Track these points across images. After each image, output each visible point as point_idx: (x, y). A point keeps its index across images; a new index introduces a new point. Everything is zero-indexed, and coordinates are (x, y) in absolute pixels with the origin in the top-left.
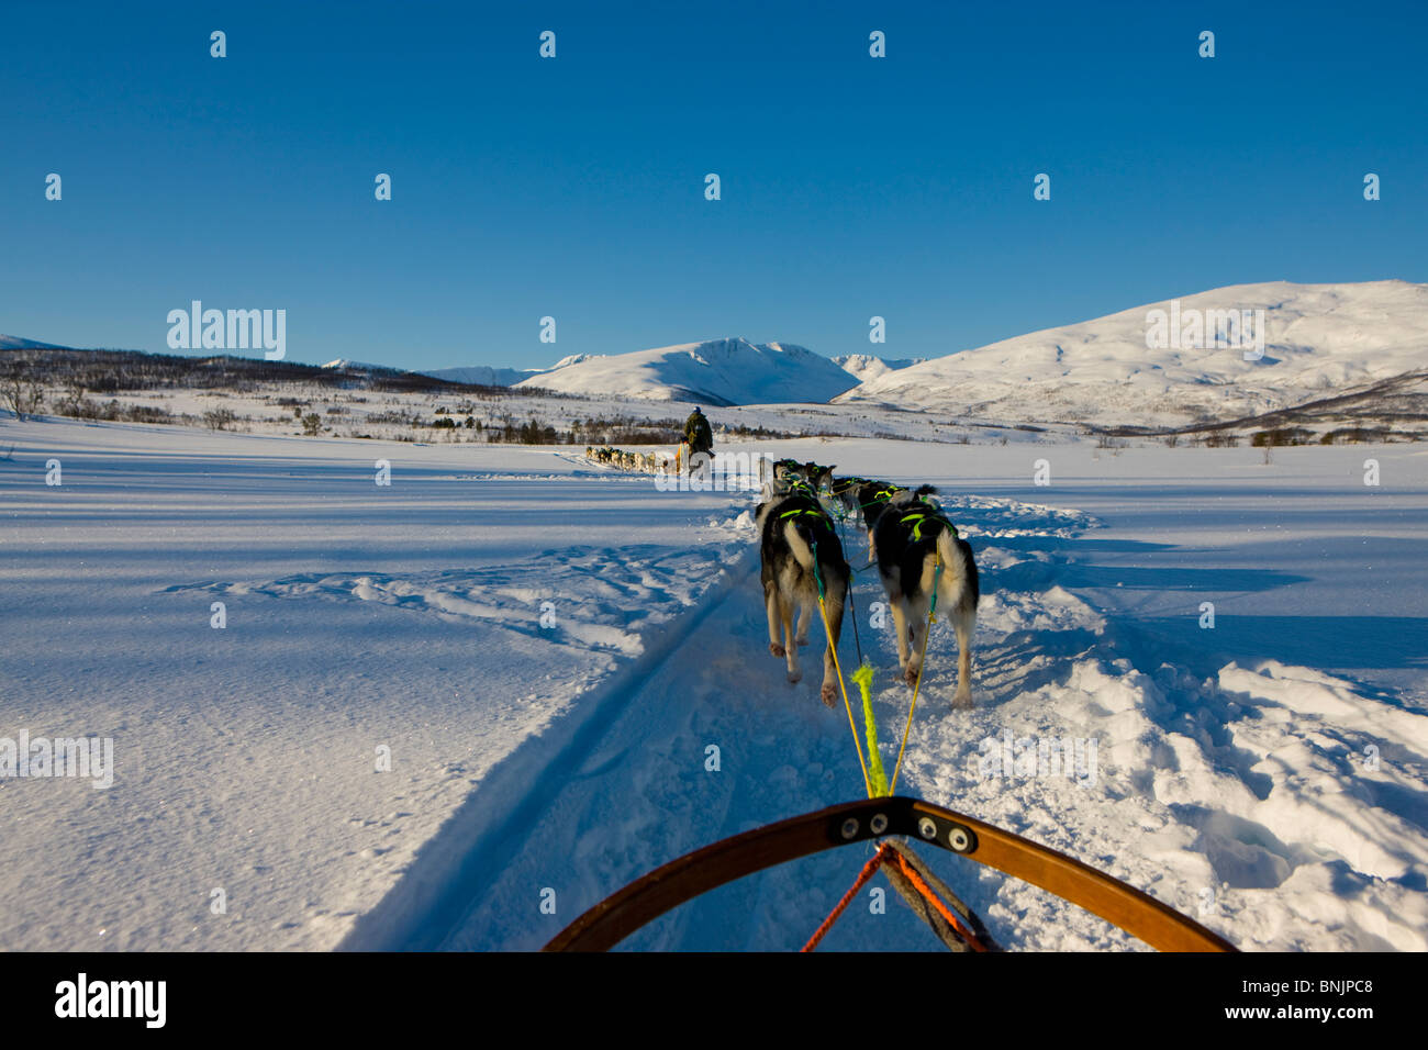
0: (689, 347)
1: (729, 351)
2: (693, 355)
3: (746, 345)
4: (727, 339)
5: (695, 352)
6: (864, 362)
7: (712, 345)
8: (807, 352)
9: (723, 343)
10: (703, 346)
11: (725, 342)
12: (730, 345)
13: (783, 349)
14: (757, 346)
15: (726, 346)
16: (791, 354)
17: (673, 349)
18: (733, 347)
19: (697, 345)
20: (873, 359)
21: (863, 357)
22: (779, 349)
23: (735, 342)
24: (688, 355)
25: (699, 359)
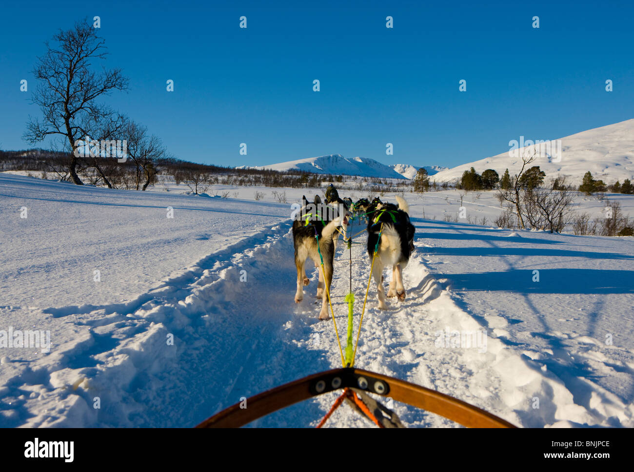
0: (311, 160)
1: (333, 161)
2: (313, 164)
3: (342, 158)
4: (331, 155)
5: (315, 163)
6: (404, 168)
7: (323, 159)
8: (376, 162)
9: (329, 158)
10: (318, 159)
11: (330, 157)
12: (333, 158)
13: (362, 161)
14: (348, 159)
15: (331, 159)
16: (367, 164)
17: (301, 161)
18: (335, 160)
19: (314, 159)
20: (409, 167)
21: (403, 166)
22: (360, 161)
23: (336, 157)
24: (310, 164)
25: (317, 167)
